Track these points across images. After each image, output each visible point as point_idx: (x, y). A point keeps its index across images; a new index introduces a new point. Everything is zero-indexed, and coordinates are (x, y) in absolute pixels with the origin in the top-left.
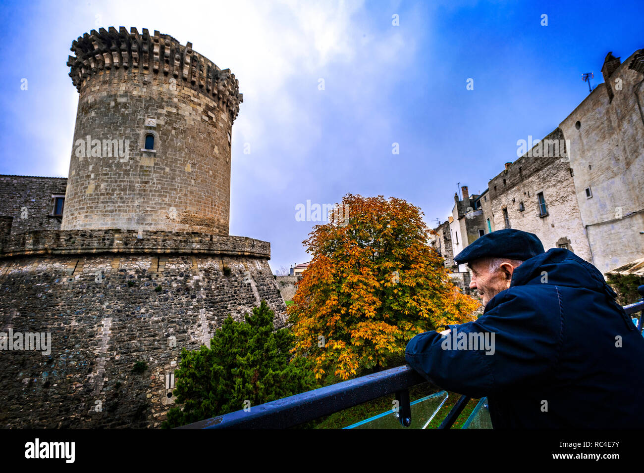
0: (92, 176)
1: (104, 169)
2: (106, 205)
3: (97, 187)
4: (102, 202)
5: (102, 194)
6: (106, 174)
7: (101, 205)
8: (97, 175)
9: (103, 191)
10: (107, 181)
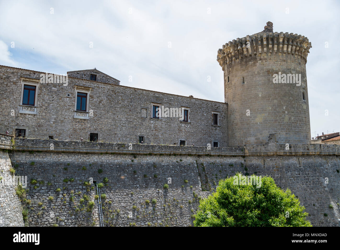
0: (286, 112)
1: (292, 109)
2: (296, 129)
3: (290, 118)
4: (294, 127)
5: (293, 123)
6: (293, 112)
7: (293, 128)
8: (288, 112)
9: (293, 121)
10: (294, 116)
